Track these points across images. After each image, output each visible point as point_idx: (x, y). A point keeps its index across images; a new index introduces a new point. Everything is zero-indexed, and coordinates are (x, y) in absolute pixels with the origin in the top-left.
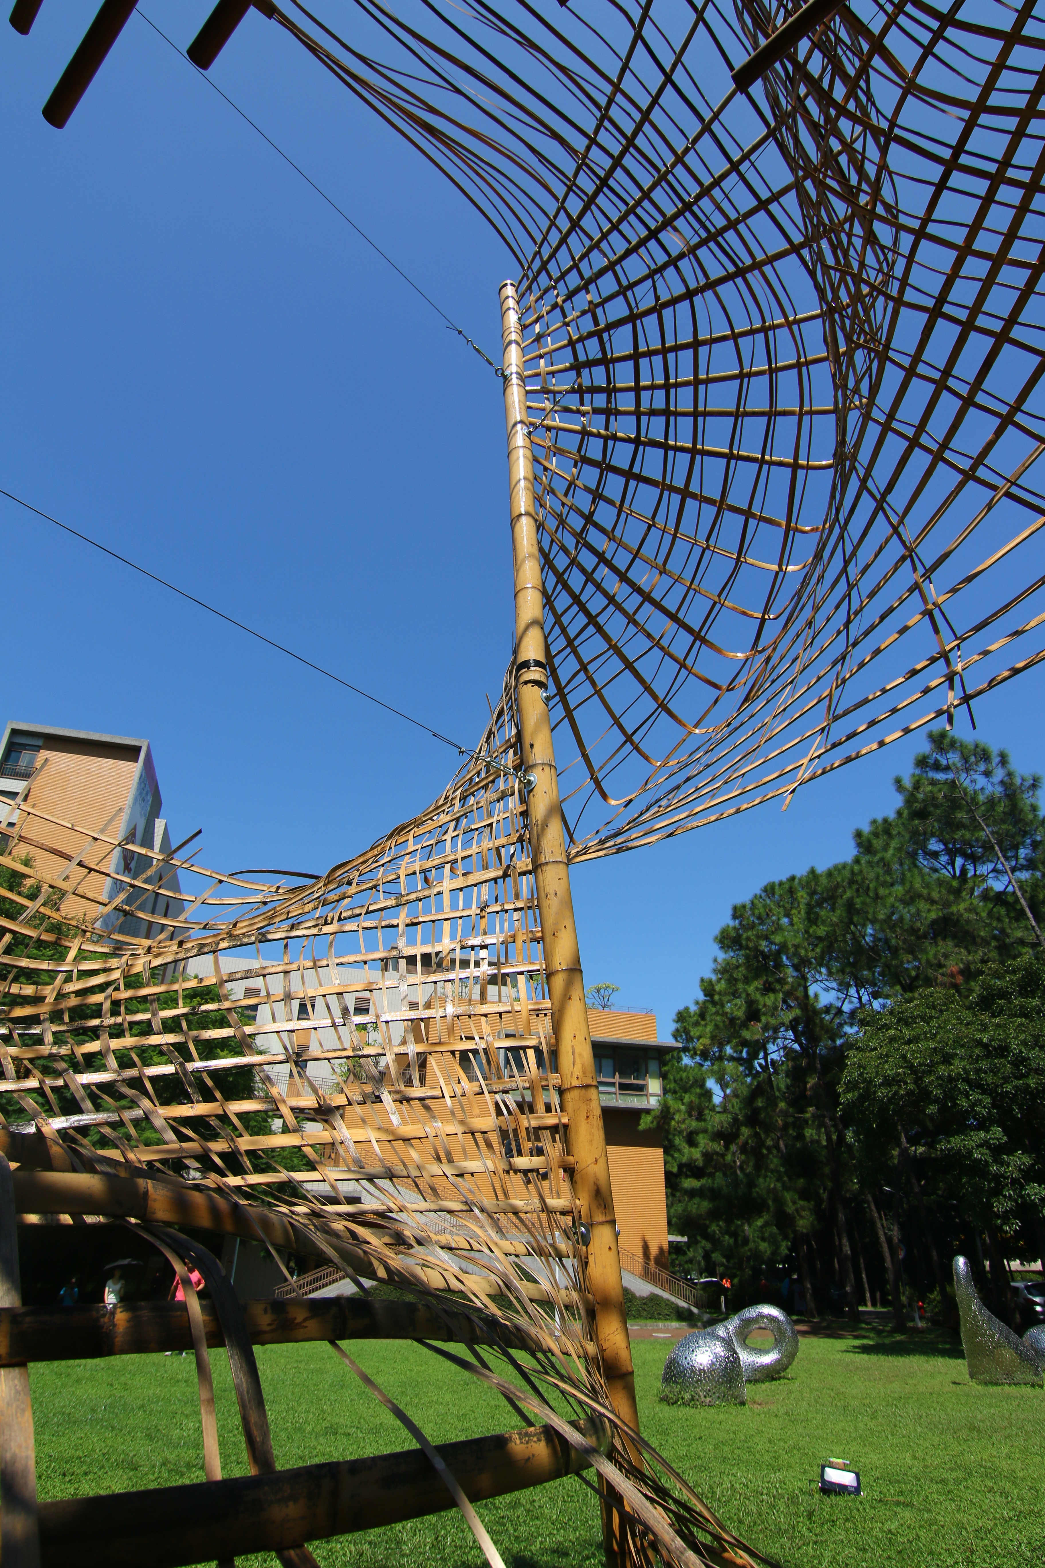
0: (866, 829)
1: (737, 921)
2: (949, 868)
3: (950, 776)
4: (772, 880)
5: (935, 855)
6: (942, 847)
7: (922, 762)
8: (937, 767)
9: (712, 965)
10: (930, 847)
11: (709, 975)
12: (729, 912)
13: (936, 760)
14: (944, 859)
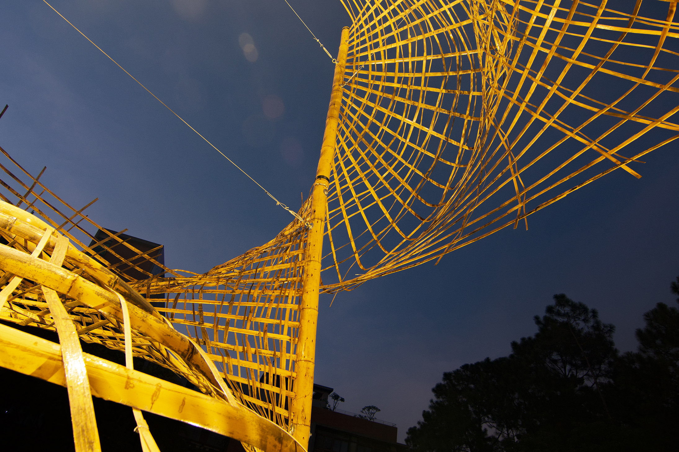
0: (519, 341)
1: (446, 382)
2: (563, 369)
3: (565, 320)
4: (467, 363)
5: (555, 362)
6: (560, 358)
7: (550, 309)
8: (559, 314)
9: (430, 404)
10: (553, 357)
11: (428, 409)
12: (442, 376)
13: (558, 310)
14: (560, 364)
